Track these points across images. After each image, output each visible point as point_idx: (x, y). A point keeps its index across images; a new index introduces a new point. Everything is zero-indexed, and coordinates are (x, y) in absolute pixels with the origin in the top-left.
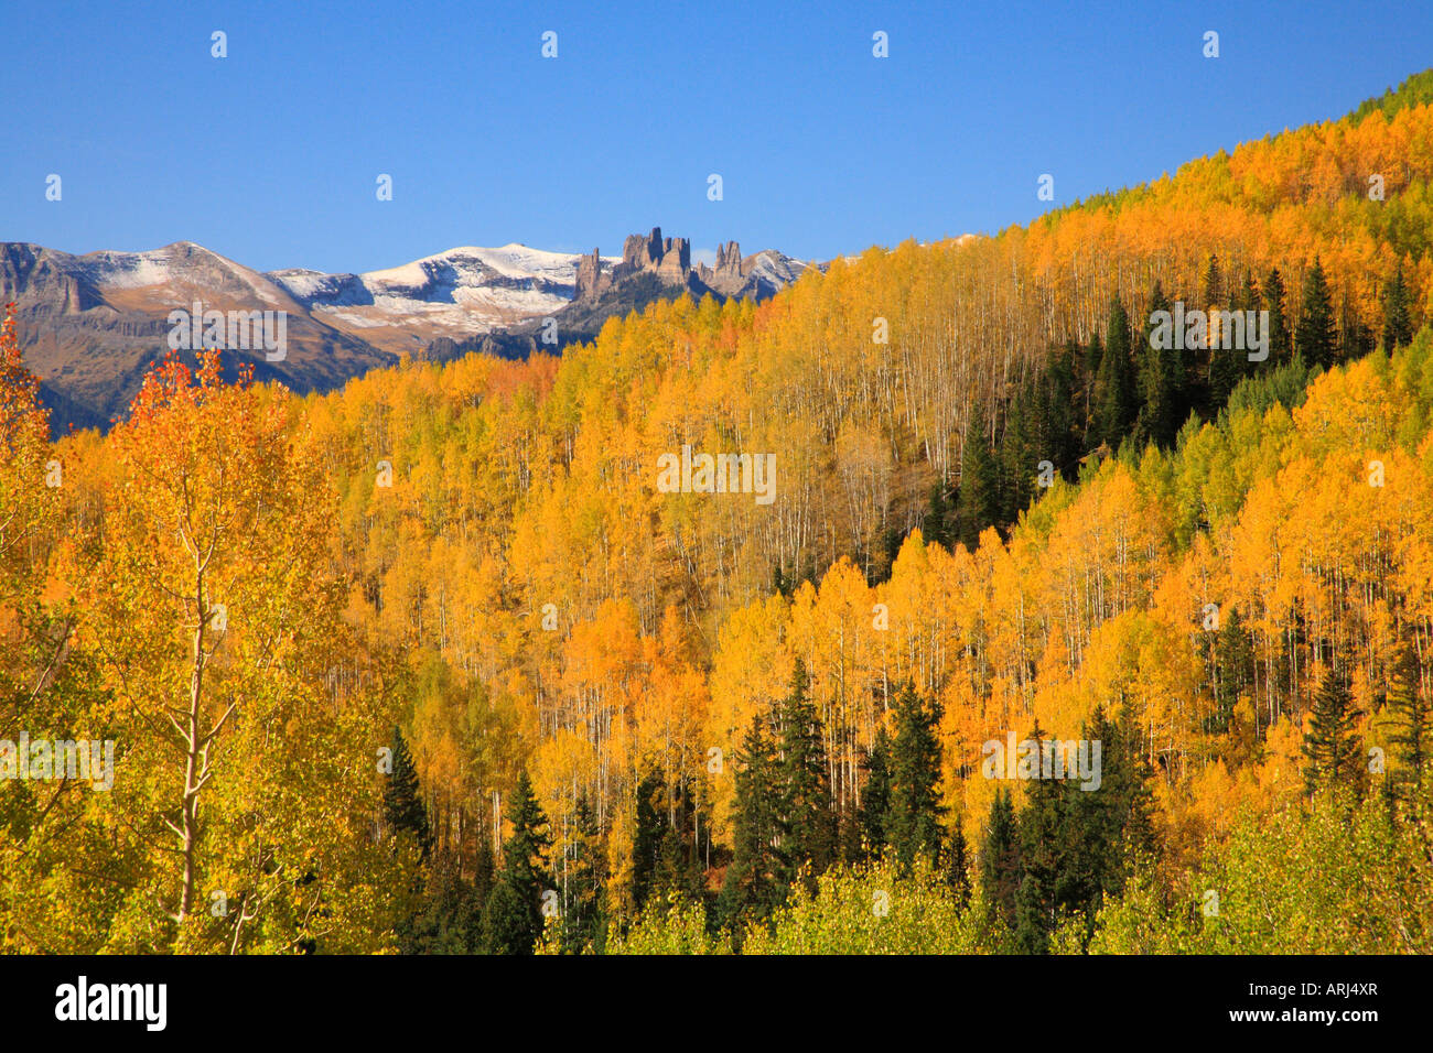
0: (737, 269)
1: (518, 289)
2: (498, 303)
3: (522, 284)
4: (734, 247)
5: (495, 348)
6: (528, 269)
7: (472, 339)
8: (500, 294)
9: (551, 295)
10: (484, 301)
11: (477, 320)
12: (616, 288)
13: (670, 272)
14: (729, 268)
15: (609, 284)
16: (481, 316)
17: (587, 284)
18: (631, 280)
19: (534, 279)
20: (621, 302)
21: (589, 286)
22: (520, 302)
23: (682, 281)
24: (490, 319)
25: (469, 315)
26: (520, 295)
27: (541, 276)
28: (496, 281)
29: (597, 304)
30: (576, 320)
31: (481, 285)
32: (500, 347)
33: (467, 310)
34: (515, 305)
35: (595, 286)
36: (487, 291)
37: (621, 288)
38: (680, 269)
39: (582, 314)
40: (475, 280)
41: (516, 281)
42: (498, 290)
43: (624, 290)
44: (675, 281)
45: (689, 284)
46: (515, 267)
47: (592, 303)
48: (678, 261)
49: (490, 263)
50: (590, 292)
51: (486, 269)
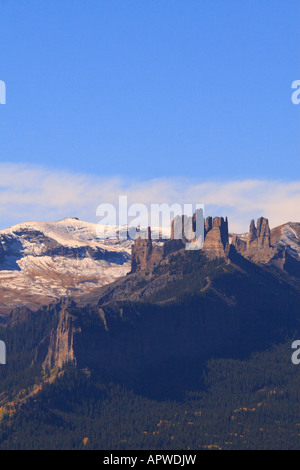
0: (267, 241)
1: (75, 257)
2: (58, 269)
3: (78, 253)
4: (264, 222)
5: (70, 318)
6: (82, 239)
7: (45, 307)
8: (59, 261)
9: (103, 261)
10: (46, 267)
11: (41, 284)
12: (167, 261)
13: (213, 247)
14: (260, 240)
15: (160, 258)
16: (44, 281)
17: (140, 258)
18: (179, 255)
19: (88, 247)
20: (172, 274)
21: (143, 259)
22: (76, 267)
23: (223, 255)
24: (52, 283)
25: (34, 280)
26: (77, 262)
27: (93, 244)
28: (55, 251)
29: (151, 275)
30: (133, 290)
31: (43, 254)
32: (74, 318)
33: (32, 276)
34: (72, 270)
35: (148, 259)
36: (48, 259)
37: (171, 261)
38: (221, 244)
39: (139, 284)
40: (37, 250)
41: (73, 249)
42: (57, 258)
43: (174, 263)
44: (217, 255)
45: (229, 257)
46: (72, 238)
47: (147, 274)
48: (219, 238)
49: (50, 235)
50: (144, 266)
51: (47, 240)
